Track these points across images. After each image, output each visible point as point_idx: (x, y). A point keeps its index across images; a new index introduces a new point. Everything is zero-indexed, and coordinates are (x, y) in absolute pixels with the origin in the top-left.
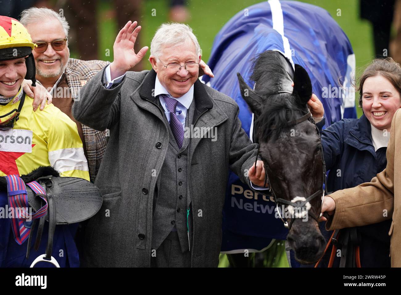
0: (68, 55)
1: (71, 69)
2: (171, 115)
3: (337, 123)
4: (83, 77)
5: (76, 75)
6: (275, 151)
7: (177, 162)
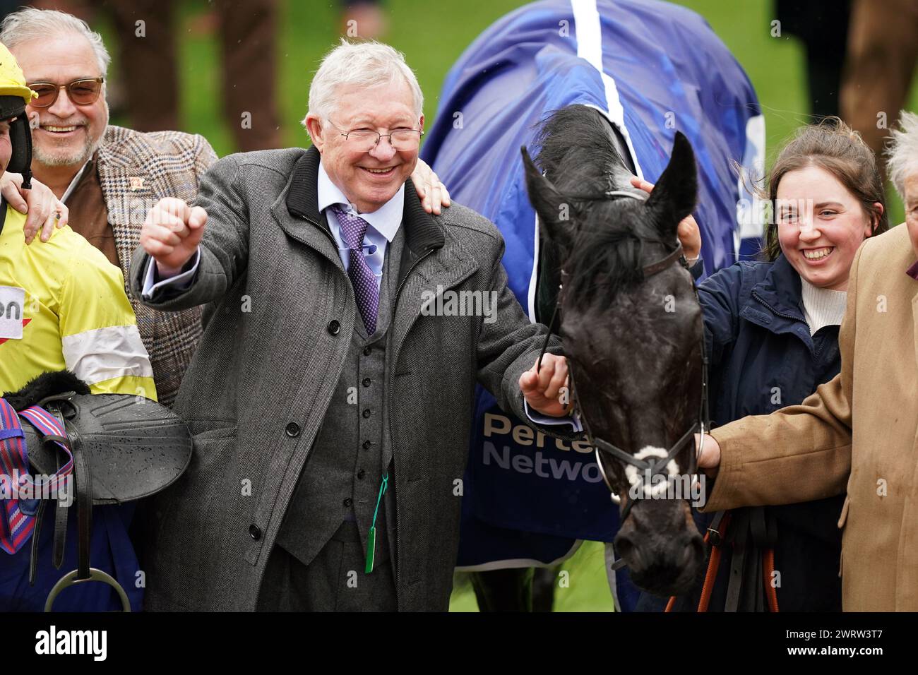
0: (106, 118)
1: (111, 150)
2: (352, 255)
3: (726, 271)
4: (136, 171)
5: (121, 164)
6: (602, 334)
7: (361, 365)
